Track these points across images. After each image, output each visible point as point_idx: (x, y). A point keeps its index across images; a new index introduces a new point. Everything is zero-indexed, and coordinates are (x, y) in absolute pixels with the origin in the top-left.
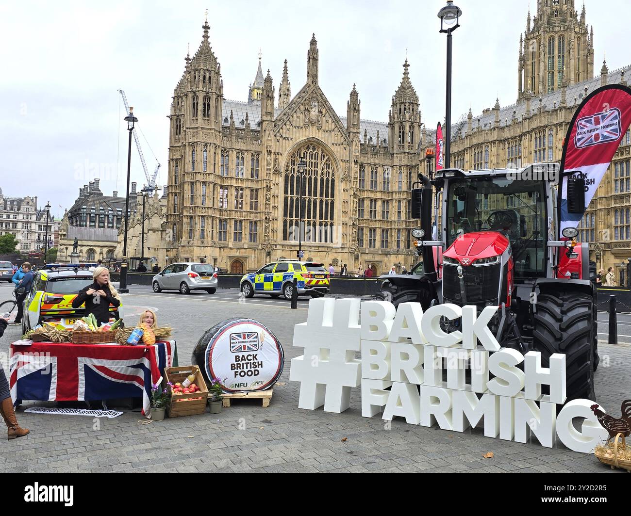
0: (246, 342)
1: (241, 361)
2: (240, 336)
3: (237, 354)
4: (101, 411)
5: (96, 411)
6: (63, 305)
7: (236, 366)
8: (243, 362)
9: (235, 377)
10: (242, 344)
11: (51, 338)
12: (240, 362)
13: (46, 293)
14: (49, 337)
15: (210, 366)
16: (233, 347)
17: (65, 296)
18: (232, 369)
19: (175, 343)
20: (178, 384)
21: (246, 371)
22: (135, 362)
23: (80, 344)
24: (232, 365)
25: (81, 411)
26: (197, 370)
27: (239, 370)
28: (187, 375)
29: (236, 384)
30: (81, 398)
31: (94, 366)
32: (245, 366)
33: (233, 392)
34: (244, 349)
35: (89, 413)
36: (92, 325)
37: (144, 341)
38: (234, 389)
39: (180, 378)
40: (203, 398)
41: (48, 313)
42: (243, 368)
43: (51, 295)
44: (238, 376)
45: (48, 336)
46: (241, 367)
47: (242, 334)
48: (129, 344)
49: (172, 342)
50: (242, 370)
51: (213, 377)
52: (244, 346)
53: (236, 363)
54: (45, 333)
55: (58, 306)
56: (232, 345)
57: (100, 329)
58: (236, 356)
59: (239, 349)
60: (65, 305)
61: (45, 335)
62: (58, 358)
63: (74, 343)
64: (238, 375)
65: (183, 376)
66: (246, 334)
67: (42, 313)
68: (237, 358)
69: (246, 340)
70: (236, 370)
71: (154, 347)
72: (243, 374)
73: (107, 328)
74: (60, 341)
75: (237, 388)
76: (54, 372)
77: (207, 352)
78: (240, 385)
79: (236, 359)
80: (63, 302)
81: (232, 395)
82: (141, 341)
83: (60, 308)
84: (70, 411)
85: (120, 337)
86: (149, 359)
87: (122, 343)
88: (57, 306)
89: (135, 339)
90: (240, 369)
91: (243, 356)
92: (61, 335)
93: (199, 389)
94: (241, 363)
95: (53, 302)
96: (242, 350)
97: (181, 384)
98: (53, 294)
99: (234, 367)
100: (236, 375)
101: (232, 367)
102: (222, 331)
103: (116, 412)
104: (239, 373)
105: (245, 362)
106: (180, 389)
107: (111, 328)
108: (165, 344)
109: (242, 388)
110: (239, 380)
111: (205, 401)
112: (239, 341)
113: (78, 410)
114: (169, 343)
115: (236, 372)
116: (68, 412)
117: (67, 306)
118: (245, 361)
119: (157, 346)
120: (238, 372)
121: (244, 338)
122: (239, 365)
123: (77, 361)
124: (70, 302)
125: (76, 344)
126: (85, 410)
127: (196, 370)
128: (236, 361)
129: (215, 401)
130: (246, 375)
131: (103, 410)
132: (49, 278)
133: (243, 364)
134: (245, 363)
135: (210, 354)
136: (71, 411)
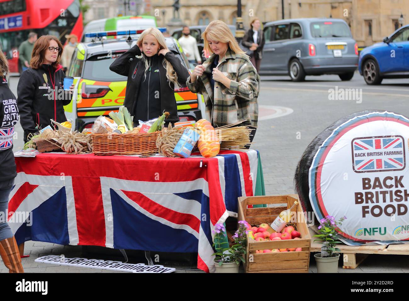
0: (381, 154)
1: (374, 188)
2: (370, 143)
3: (366, 175)
4: (143, 265)
5: (135, 265)
6: (111, 101)
7: (364, 198)
8: (378, 189)
9: (364, 216)
10: (375, 158)
11: (62, 146)
12: (370, 190)
13: (84, 81)
14: (60, 145)
15: (317, 196)
16: (358, 162)
17: (112, 85)
18: (357, 202)
19: (258, 154)
20: (264, 226)
21: (383, 205)
22: (187, 186)
23: (105, 155)
24: (357, 194)
25: (114, 264)
26: (296, 202)
27: (371, 205)
28: (278, 211)
29: (365, 230)
30: (109, 244)
31: (125, 192)
32: (381, 197)
33: (363, 242)
34: (379, 165)
35: (124, 267)
36: (124, 125)
37: (201, 150)
38: (363, 238)
39: (267, 217)
40: (303, 249)
41: (88, 114)
42: (377, 201)
43: (90, 83)
44: (369, 216)
45: (58, 144)
46: (374, 199)
47: (374, 140)
48: (177, 155)
49: (251, 153)
50: (375, 204)
51: (323, 214)
52: (379, 161)
53: (364, 192)
54: (54, 139)
55: (103, 102)
56: (356, 159)
57: (135, 131)
58: (364, 180)
59: (369, 168)
60: (113, 100)
61: (54, 142)
62: (73, 178)
63: (95, 154)
64: (368, 212)
65: (272, 213)
66: (382, 139)
67: (81, 114)
68: (366, 183)
69: (382, 150)
70: (364, 204)
71: (217, 160)
72: (377, 211)
73: (145, 130)
74: (76, 150)
75: (368, 237)
76: (70, 201)
77: (312, 170)
78: (374, 231)
79: (364, 184)
80: (109, 95)
81: (358, 248)
82: (196, 150)
83: (106, 104)
84: (98, 264)
85: (163, 144)
86: (207, 180)
87: (166, 153)
88: (101, 102)
89: (186, 146)
90: (373, 202)
91: (377, 179)
92: (76, 142)
93: (299, 236)
94: (373, 191)
95: (96, 95)
96: (375, 169)
97: (269, 226)
98: (93, 82)
99: (361, 198)
100: (364, 213)
101: (357, 198)
102: (339, 134)
103: (165, 268)
104: (369, 210)
105: (382, 190)
106: (266, 233)
107: (150, 129)
108: (238, 155)
109: (377, 236)
110: (370, 221)
111: (306, 256)
112: (369, 151)
113: (110, 262)
114: (246, 155)
115: (364, 208)
116: (95, 264)
117: (116, 101)
118: (381, 187)
119: (221, 159)
120: (368, 207)
121: (378, 147)
122: (369, 196)
123: (99, 183)
124: (120, 95)
125: (98, 155)
126: (121, 263)
127: (293, 203)
128: (364, 188)
129: (328, 257)
130: (383, 213)
131: (147, 264)
132: (88, 55)
133: (377, 193)
134: (381, 192)
135: (317, 175)
136: (100, 264)
